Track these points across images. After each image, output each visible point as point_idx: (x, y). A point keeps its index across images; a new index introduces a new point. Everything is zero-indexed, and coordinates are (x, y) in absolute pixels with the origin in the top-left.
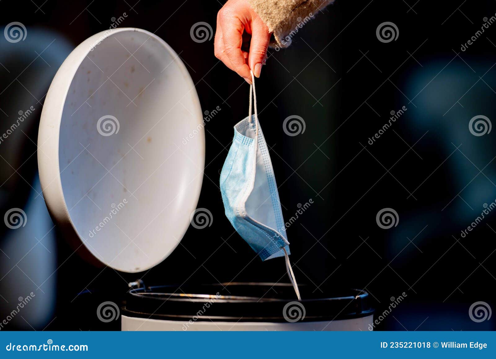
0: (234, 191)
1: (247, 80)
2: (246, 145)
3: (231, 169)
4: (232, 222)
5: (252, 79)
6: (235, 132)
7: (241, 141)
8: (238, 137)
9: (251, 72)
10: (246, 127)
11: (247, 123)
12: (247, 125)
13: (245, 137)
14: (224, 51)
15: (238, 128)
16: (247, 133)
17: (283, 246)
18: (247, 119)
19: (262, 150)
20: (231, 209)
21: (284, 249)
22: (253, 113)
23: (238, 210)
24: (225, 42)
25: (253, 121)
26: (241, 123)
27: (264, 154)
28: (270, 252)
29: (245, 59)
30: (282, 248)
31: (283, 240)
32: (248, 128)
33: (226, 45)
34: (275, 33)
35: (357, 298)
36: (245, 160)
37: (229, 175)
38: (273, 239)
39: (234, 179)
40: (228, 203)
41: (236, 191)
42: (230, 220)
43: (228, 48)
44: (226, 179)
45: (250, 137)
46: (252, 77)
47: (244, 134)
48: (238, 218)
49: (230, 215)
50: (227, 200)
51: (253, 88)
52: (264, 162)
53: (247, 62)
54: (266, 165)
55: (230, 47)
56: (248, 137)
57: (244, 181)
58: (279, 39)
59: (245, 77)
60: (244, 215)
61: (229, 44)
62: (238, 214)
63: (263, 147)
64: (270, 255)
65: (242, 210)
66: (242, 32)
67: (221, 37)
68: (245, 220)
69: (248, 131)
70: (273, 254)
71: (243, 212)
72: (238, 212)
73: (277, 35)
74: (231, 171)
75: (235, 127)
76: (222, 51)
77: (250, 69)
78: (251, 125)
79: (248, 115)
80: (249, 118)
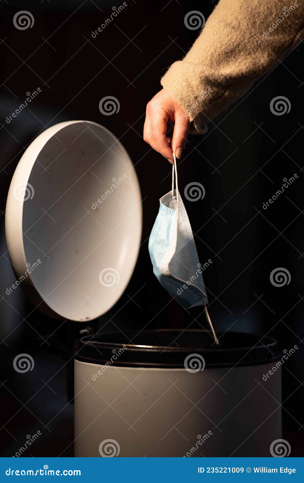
0: (160, 254)
1: (170, 161)
2: (170, 215)
3: (157, 235)
4: (159, 279)
5: (174, 160)
6: (160, 204)
7: (165, 212)
8: (163, 209)
9: (174, 155)
10: (169, 199)
11: (170, 196)
12: (170, 198)
13: (168, 209)
14: (152, 137)
15: (163, 200)
16: (171, 205)
17: (201, 297)
18: (170, 193)
19: (184, 218)
20: (158, 269)
21: (202, 300)
22: (175, 188)
23: (163, 270)
24: (152, 128)
25: (175, 194)
26: (165, 196)
27: (185, 221)
28: (191, 302)
29: (169, 143)
30: (201, 299)
31: (202, 293)
32: (171, 200)
33: (153, 131)
34: (195, 122)
35: (268, 347)
36: (169, 227)
37: (155, 240)
38: (193, 292)
39: (159, 243)
40: (155, 264)
41: (161, 254)
42: (157, 277)
43: (155, 134)
44: (153, 244)
45: (172, 208)
46: (174, 159)
47: (168, 206)
48: (163, 276)
49: (157, 273)
50: (155, 261)
51: (175, 167)
52: (185, 227)
53: (170, 145)
54: (187, 230)
55: (156, 133)
56: (170, 209)
57: (168, 245)
58: (198, 127)
59: (169, 158)
60: (168, 274)
61: (156, 130)
62: (163, 273)
63: (185, 216)
64: (191, 305)
65: (166, 270)
66: (167, 120)
67: (150, 124)
68: (169, 278)
69: (171, 202)
70: (193, 304)
71: (167, 272)
72: (163, 271)
73: (196, 124)
74: (157, 237)
75: (160, 200)
76: (150, 136)
77: (173, 152)
78: (174, 197)
79: (171, 190)
80: (172, 192)
